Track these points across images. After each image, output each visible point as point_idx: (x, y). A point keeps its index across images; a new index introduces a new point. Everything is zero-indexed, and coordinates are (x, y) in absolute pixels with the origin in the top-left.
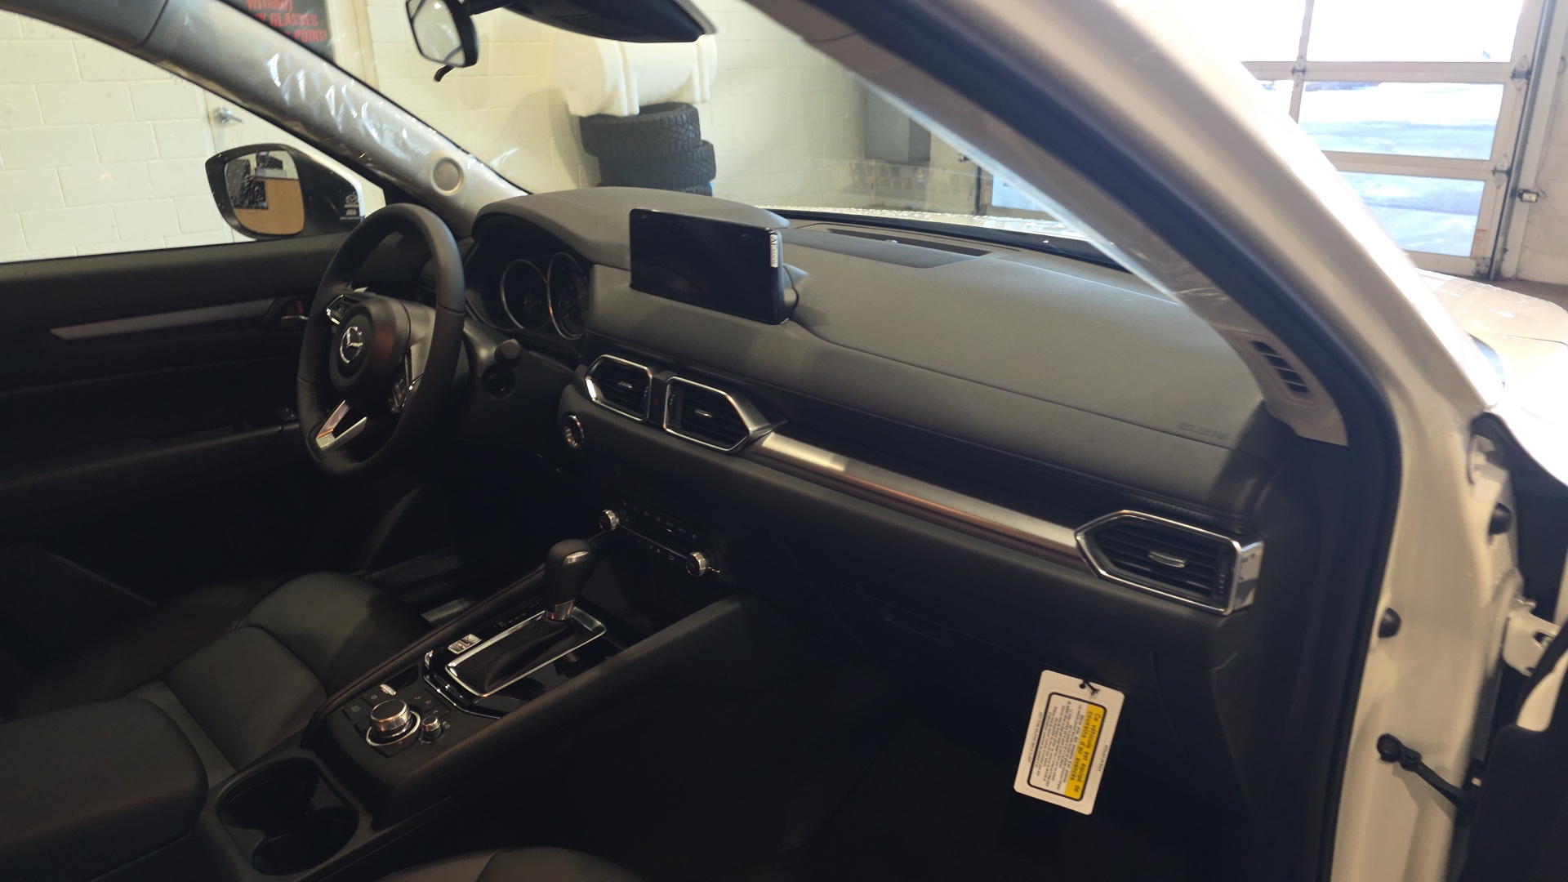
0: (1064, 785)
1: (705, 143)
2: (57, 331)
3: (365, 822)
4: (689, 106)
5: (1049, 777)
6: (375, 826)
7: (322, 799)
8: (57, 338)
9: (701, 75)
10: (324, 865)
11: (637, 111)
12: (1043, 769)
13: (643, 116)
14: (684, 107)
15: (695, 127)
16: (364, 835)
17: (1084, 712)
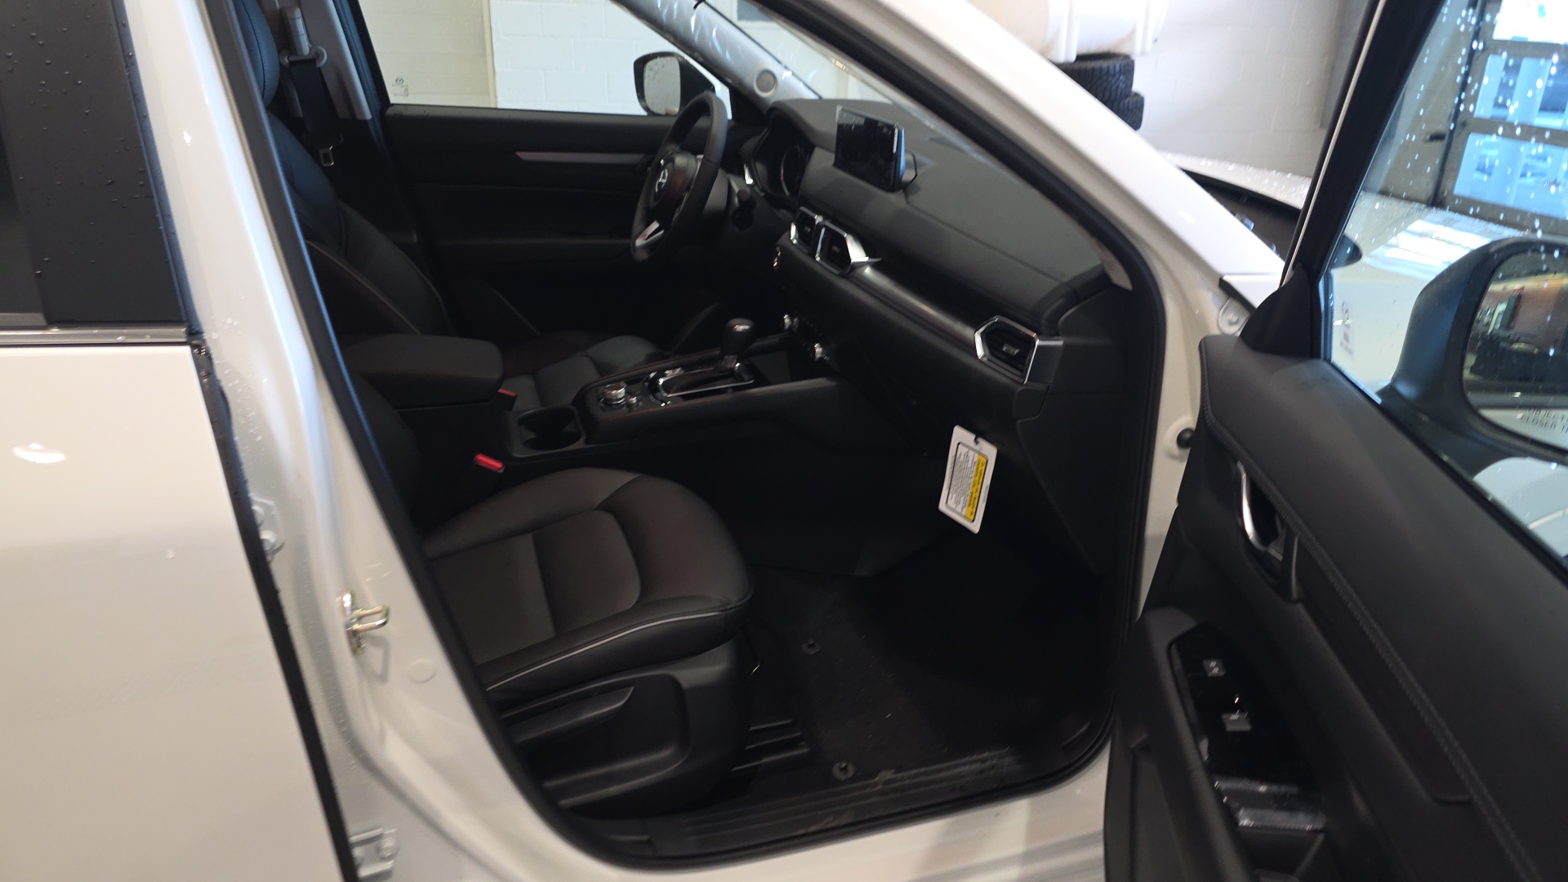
0: (965, 510)
1: (1136, 94)
2: (519, 154)
3: (583, 439)
4: (1127, 57)
5: (957, 502)
6: (586, 442)
7: (570, 428)
8: (518, 158)
9: (1146, 28)
10: (554, 451)
11: (1073, 58)
12: (954, 496)
13: (1077, 63)
14: (1121, 57)
15: (1127, 78)
16: (579, 445)
17: (976, 459)
